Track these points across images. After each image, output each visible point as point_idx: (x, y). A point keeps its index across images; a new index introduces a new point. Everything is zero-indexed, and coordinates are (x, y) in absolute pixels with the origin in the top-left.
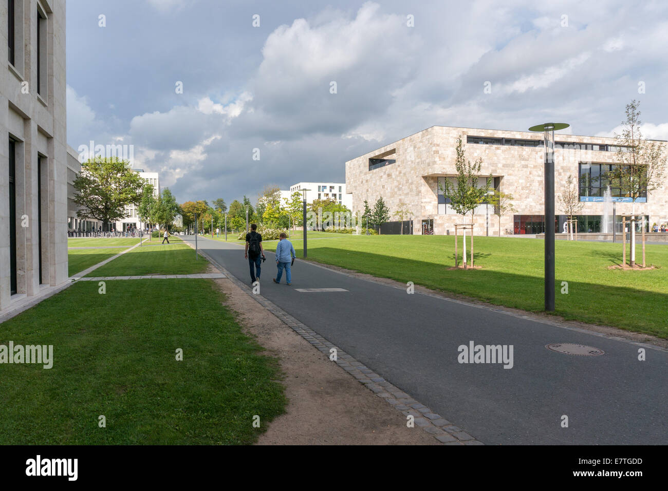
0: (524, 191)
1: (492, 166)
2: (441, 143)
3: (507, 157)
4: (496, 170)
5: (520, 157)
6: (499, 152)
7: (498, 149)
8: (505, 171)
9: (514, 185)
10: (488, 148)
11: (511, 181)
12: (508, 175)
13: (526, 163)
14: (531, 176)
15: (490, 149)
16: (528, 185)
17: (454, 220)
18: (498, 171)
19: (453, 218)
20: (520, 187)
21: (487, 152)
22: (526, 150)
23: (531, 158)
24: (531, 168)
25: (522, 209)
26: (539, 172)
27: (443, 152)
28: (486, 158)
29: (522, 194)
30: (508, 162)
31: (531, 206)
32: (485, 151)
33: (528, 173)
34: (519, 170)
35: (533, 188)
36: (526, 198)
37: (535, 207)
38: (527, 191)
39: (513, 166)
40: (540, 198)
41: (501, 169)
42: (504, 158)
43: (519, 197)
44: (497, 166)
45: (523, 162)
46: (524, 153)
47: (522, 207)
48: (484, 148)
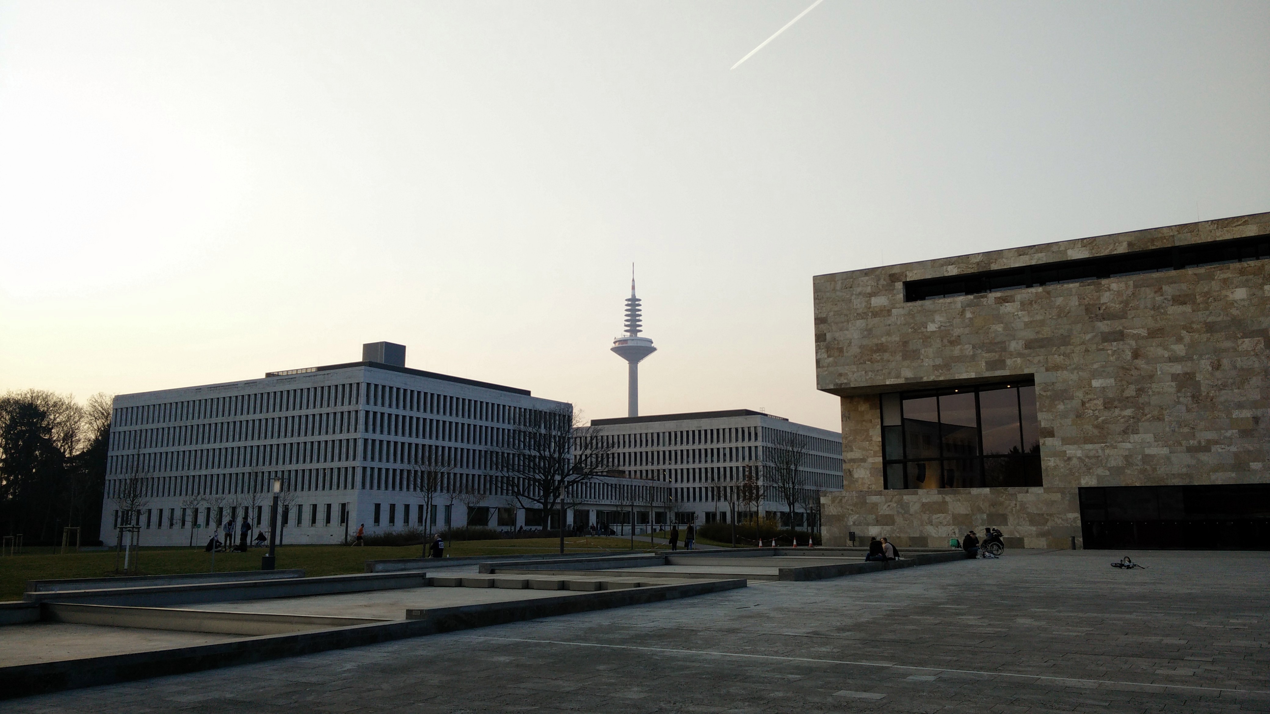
0: (1117, 412)
1: (988, 351)
2: (832, 314)
3: (1039, 317)
4: (1003, 362)
5: (1087, 310)
6: (1008, 308)
7: (1004, 300)
8: (1036, 360)
9: (1072, 398)
10: (969, 305)
11: (1059, 386)
12: (1047, 370)
13: (1117, 325)
14: (1140, 363)
15: (977, 305)
16: (1130, 391)
17: (875, 505)
18: (1009, 362)
19: (874, 499)
20: (1100, 402)
21: (968, 315)
22: (1114, 286)
23: (1136, 308)
24: (1137, 337)
25: (1109, 469)
26: (1174, 347)
27: (837, 335)
28: (967, 331)
29: (1105, 422)
30: (1046, 332)
31: (1147, 459)
32: (962, 313)
33: (1128, 355)
34: (1087, 351)
35: (1155, 400)
36: (1125, 432)
37: (1168, 459)
38: (1128, 412)
39: (1065, 340)
40: (1186, 430)
41: (1020, 355)
42: (1027, 325)
43: (1096, 432)
44: (1004, 349)
45: (1104, 326)
46: (1106, 298)
47: (1113, 463)
48: (959, 305)
